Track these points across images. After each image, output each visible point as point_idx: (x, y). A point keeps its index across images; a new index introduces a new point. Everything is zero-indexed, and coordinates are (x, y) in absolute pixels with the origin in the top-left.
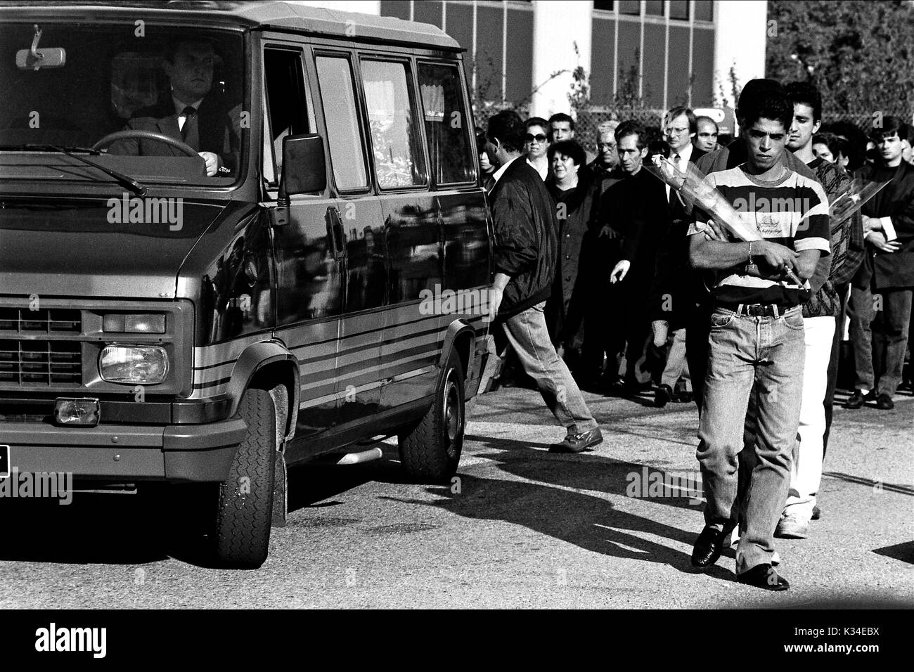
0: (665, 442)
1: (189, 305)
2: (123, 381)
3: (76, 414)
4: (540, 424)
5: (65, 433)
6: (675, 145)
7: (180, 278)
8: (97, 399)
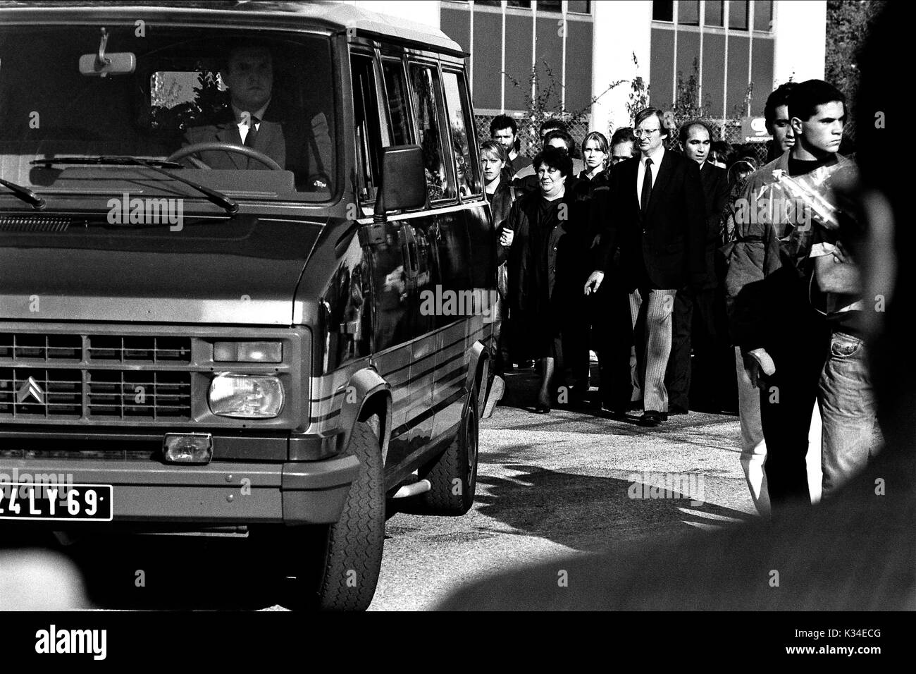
0: (724, 451)
1: (305, 332)
2: (234, 414)
3: (187, 451)
4: (598, 433)
5: (175, 471)
6: (646, 148)
7: (296, 302)
8: (209, 435)
